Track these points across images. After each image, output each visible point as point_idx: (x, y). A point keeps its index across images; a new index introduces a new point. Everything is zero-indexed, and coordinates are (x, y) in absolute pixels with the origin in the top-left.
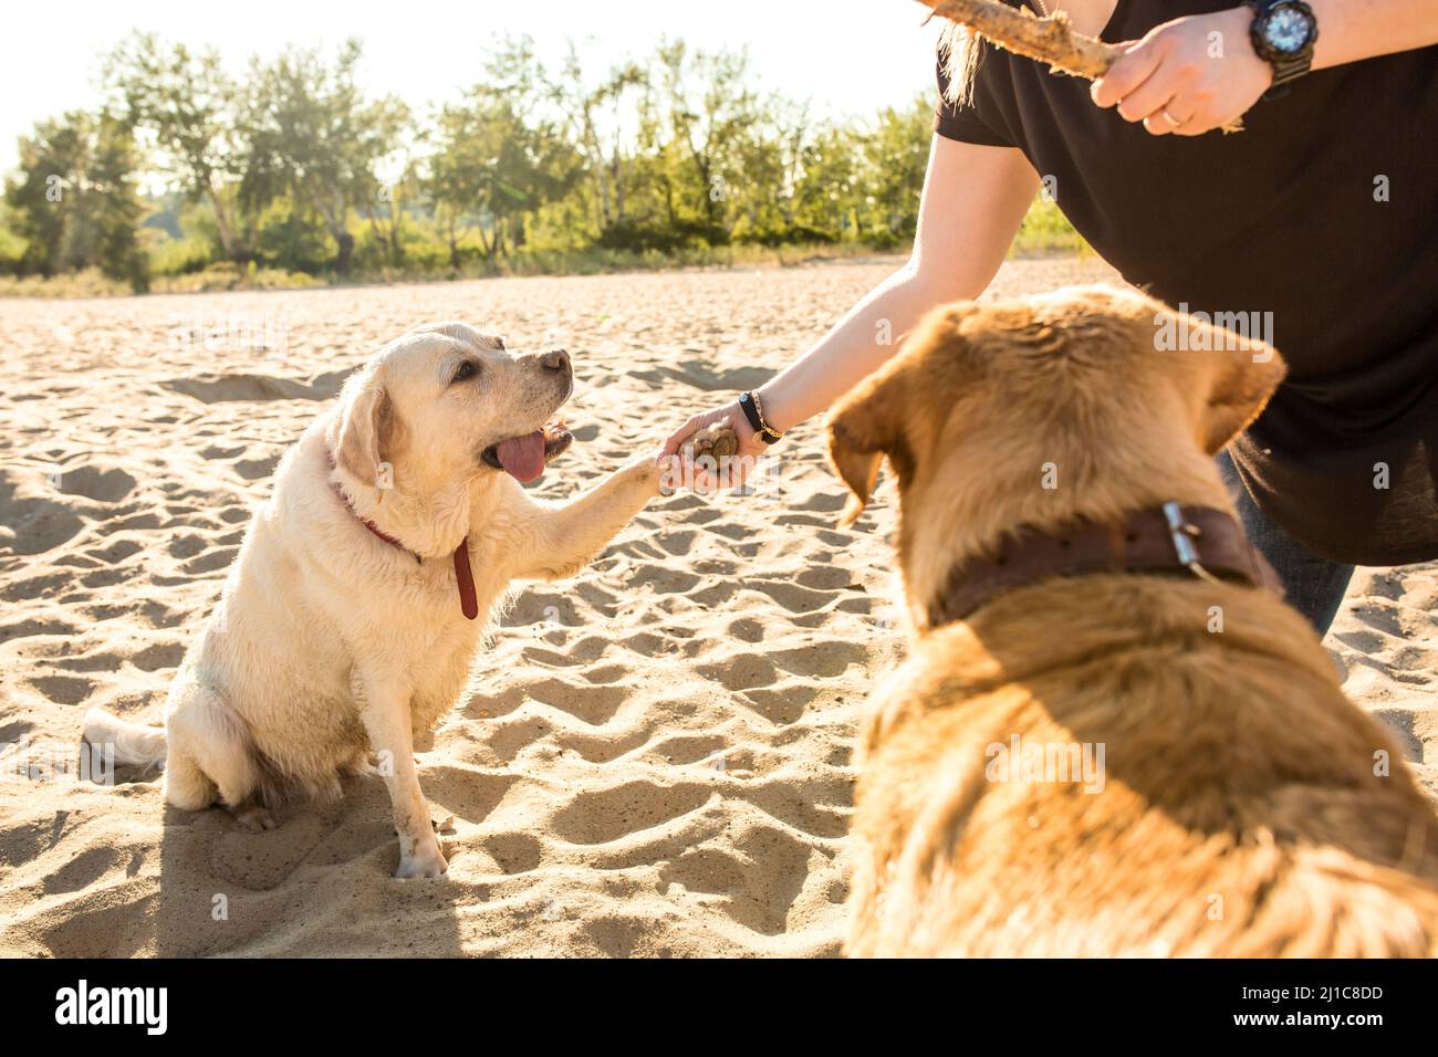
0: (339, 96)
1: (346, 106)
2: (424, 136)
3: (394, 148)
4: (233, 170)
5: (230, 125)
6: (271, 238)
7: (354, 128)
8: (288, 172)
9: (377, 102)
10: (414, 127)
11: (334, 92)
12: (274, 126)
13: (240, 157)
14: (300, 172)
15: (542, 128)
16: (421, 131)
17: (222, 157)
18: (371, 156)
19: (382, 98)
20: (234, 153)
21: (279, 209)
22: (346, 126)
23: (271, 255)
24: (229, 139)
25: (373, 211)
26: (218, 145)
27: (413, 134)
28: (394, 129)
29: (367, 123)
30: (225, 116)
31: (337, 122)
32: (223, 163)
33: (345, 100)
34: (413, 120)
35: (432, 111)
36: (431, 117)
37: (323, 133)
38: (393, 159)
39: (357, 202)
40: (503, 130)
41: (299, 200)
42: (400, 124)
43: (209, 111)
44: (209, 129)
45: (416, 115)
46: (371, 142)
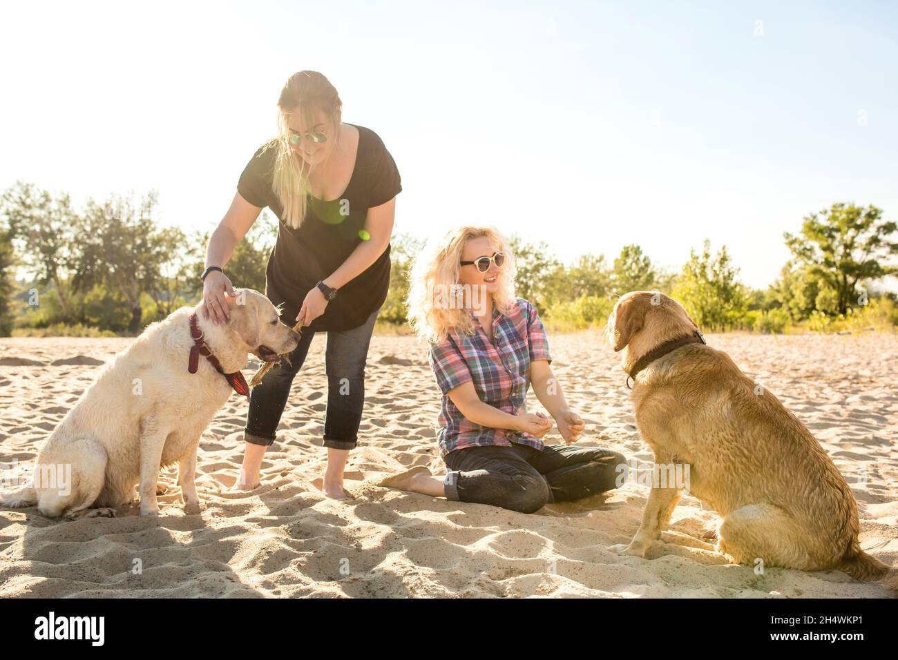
0: (140, 226)
1: (145, 232)
2: (191, 252)
3: (174, 258)
4: (71, 267)
5: (72, 240)
6: (95, 309)
7: (149, 245)
8: (104, 270)
9: (165, 231)
10: (187, 247)
11: (138, 223)
12: (99, 241)
13: (77, 259)
14: (112, 270)
15: (264, 249)
16: (190, 249)
17: (65, 259)
18: (158, 262)
19: (168, 228)
20: (72, 256)
21: (98, 292)
22: (144, 243)
23: (95, 320)
24: (70, 248)
25: (158, 295)
26: (64, 252)
27: (186, 251)
28: (174, 247)
29: (157, 242)
30: (69, 235)
31: (139, 241)
32: (65, 262)
33: (144, 228)
34: (186, 242)
35: (198, 237)
36: (198, 240)
37: (129, 247)
38: (172, 265)
39: (147, 289)
40: (240, 250)
41: (109, 287)
42: (178, 244)
43: (60, 231)
44: (60, 242)
45: (189, 239)
46: (158, 253)
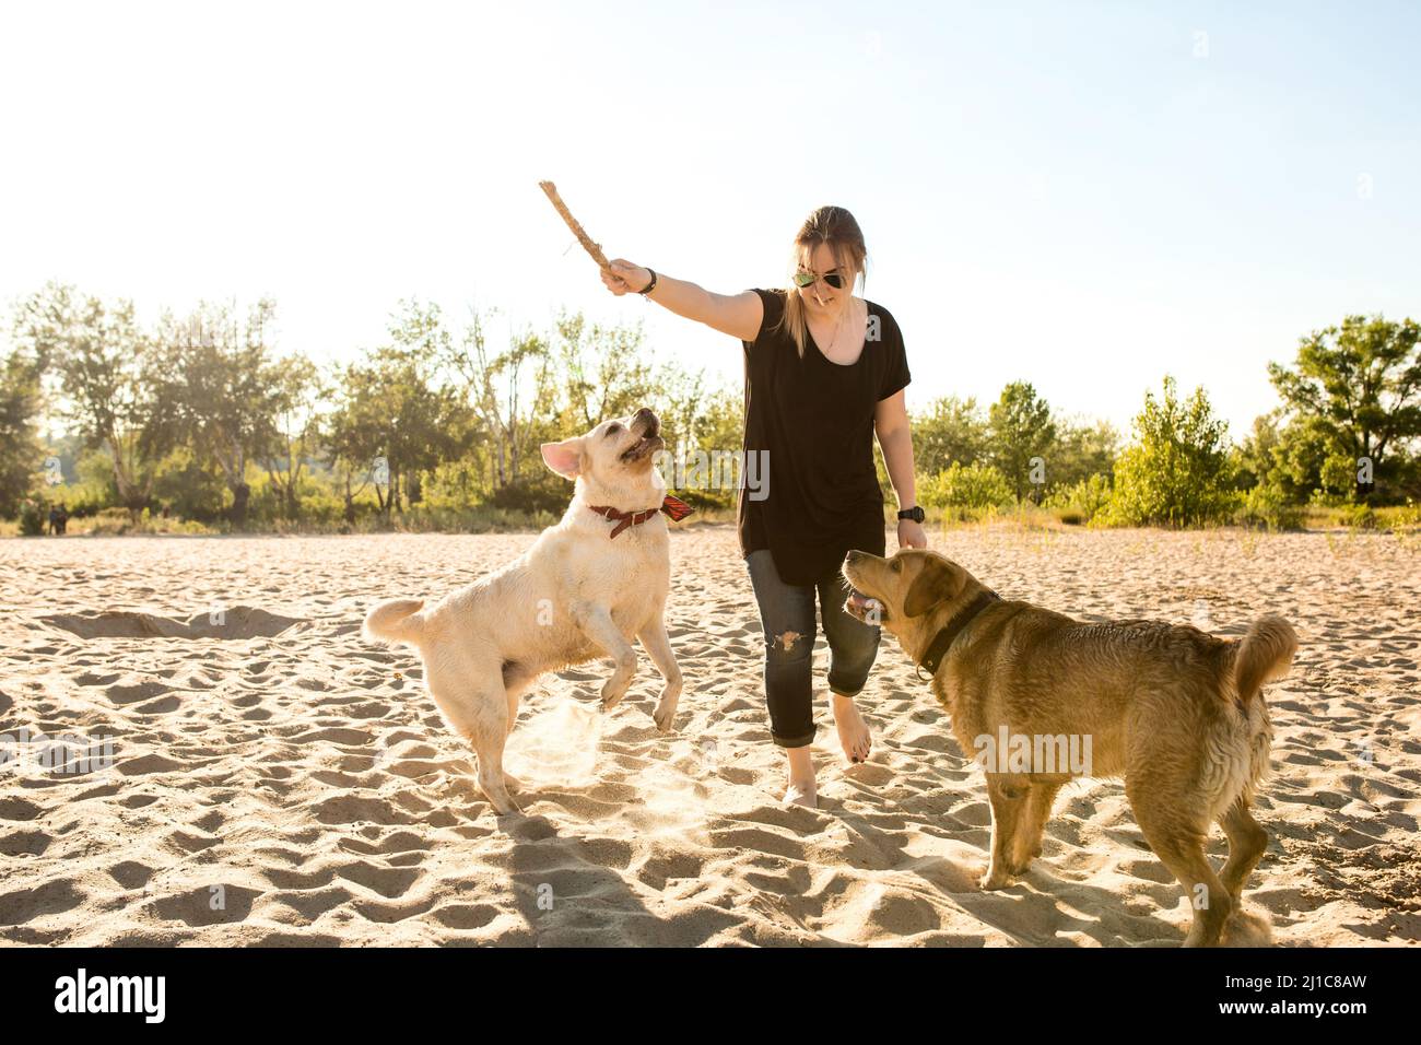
0: (246, 353)
1: (254, 363)
2: (326, 394)
3: (298, 405)
4: (135, 418)
5: (137, 376)
6: (166, 486)
7: (260, 384)
8: (191, 423)
9: (285, 361)
10: (319, 387)
11: (242, 349)
12: (181, 378)
13: (145, 407)
14: (202, 423)
15: (443, 391)
16: (324, 389)
17: (126, 406)
18: (274, 411)
19: (289, 358)
20: (138, 402)
21: (179, 458)
22: (251, 383)
23: (166, 503)
24: (133, 389)
25: (272, 463)
26: (124, 394)
27: (317, 392)
28: (299, 386)
29: (273, 380)
30: (133, 368)
31: (244, 378)
32: (126, 412)
33: (253, 357)
34: (318, 379)
35: (337, 371)
36: (336, 376)
37: (229, 388)
38: (296, 415)
39: (257, 456)
40: (405, 392)
41: (198, 449)
42: (304, 382)
43: (117, 361)
44: (117, 379)
45: (321, 374)
46: (275, 397)
